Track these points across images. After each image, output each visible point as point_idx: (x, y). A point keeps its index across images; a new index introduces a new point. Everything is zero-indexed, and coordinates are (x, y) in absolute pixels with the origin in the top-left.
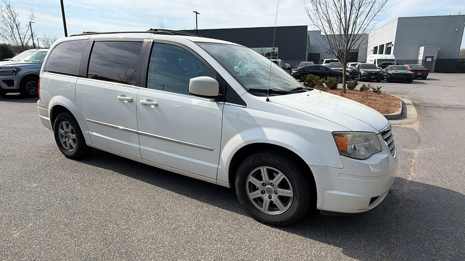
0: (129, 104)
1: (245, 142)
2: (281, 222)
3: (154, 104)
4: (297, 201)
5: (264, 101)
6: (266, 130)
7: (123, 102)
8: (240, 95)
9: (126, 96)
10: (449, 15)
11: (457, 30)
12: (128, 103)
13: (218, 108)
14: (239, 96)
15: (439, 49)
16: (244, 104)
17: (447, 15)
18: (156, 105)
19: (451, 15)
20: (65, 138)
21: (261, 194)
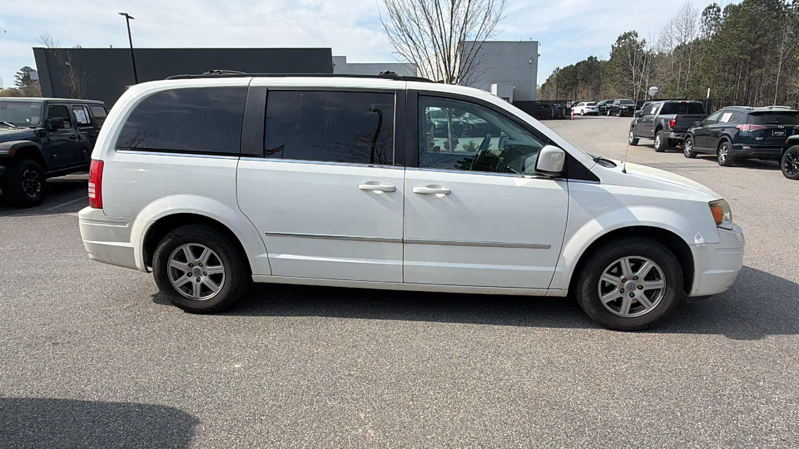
0: (386, 196)
1: (605, 229)
2: (651, 323)
3: (443, 191)
4: (672, 291)
5: (618, 172)
6: (632, 209)
7: (372, 193)
8: (589, 168)
9: (379, 183)
10: (519, 41)
11: (531, 62)
12: (384, 193)
13: (561, 188)
14: (587, 169)
15: (514, 88)
16: (595, 179)
17: (517, 41)
18: (448, 193)
19: (522, 41)
20: (187, 276)
21: (619, 293)
